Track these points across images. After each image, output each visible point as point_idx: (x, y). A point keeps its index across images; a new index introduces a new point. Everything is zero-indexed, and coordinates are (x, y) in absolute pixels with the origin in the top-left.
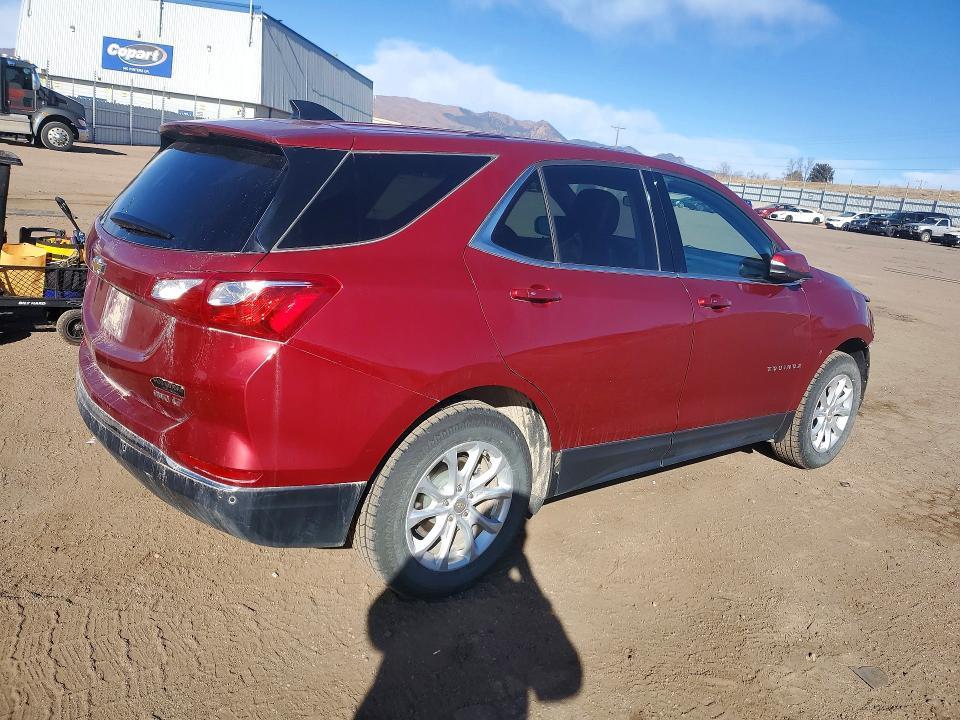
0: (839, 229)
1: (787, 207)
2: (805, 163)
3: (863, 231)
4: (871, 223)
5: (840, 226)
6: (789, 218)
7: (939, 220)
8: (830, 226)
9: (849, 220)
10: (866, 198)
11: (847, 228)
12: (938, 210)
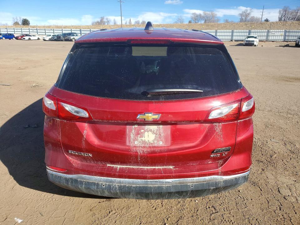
0: (48, 41)
1: (27, 35)
2: (18, 19)
3: (56, 40)
4: (57, 38)
5: (48, 40)
6: (30, 39)
7: (75, 35)
8: (44, 40)
9: (50, 37)
10: (51, 30)
11: (50, 40)
12: (73, 32)
